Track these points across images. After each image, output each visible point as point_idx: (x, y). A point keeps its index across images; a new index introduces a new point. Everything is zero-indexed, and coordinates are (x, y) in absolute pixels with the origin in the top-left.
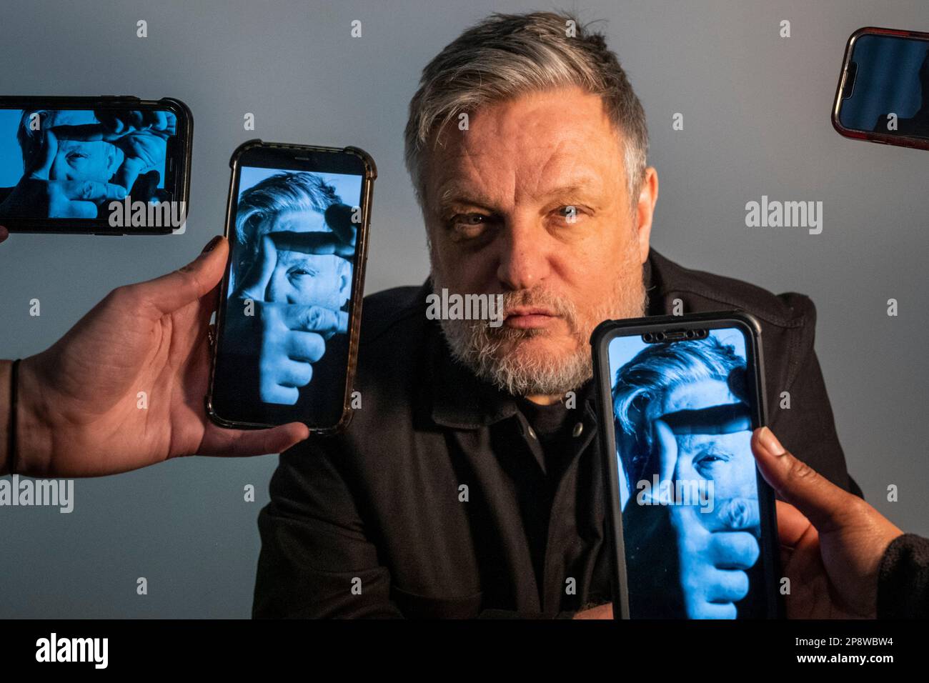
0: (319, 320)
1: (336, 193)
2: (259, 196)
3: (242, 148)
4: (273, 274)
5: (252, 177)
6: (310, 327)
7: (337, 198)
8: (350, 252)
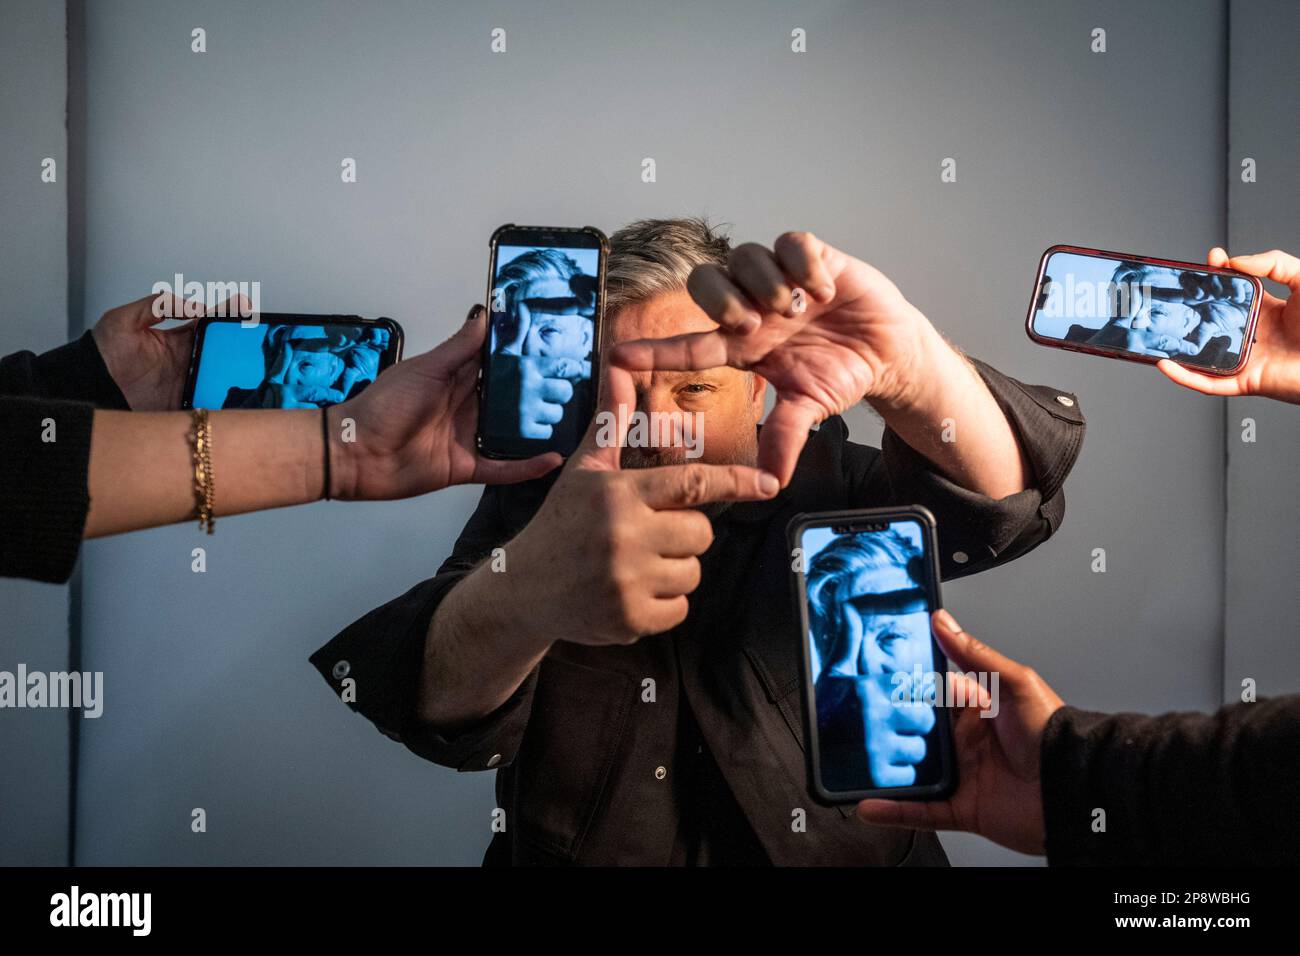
0: (567, 369)
1: (578, 265)
2: (514, 270)
3: (498, 231)
4: (528, 333)
5: (508, 254)
6: (560, 375)
7: (578, 269)
8: (591, 312)
